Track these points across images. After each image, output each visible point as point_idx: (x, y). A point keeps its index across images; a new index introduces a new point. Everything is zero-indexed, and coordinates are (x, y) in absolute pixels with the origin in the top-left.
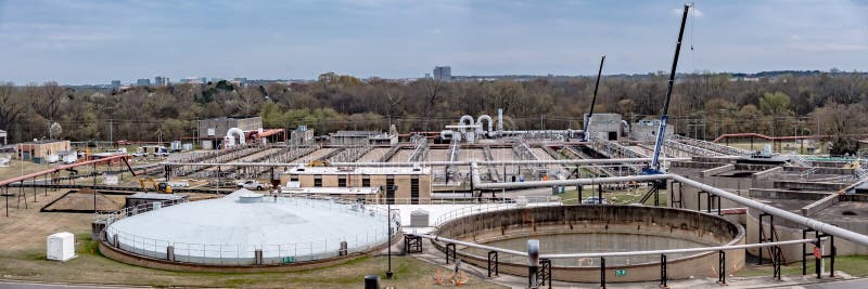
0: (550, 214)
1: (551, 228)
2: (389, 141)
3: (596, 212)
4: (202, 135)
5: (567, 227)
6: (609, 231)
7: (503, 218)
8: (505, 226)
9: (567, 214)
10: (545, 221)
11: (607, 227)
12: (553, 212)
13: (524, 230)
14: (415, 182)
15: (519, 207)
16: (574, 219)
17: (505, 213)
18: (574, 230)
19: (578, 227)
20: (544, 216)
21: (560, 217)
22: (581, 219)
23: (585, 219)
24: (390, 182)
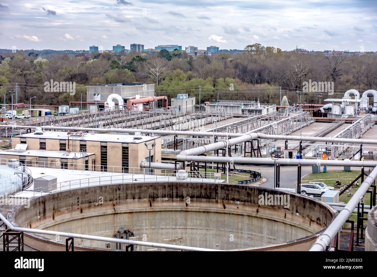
0: (203, 191)
1: (204, 205)
2: (260, 111)
3: (249, 195)
4: (89, 100)
5: (220, 206)
6: (259, 215)
7: (151, 191)
8: (153, 198)
9: (221, 193)
10: (197, 197)
11: (258, 211)
12: (206, 189)
13: (174, 204)
14: (125, 150)
15: (178, 181)
16: (226, 199)
17: (154, 186)
18: (226, 210)
19: (231, 208)
20: (196, 192)
21: (214, 195)
22: (233, 199)
23: (238, 200)
24: (104, 149)
